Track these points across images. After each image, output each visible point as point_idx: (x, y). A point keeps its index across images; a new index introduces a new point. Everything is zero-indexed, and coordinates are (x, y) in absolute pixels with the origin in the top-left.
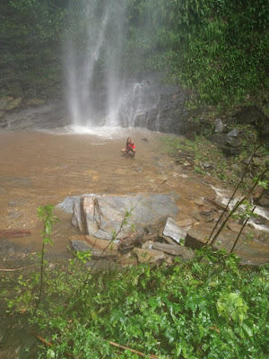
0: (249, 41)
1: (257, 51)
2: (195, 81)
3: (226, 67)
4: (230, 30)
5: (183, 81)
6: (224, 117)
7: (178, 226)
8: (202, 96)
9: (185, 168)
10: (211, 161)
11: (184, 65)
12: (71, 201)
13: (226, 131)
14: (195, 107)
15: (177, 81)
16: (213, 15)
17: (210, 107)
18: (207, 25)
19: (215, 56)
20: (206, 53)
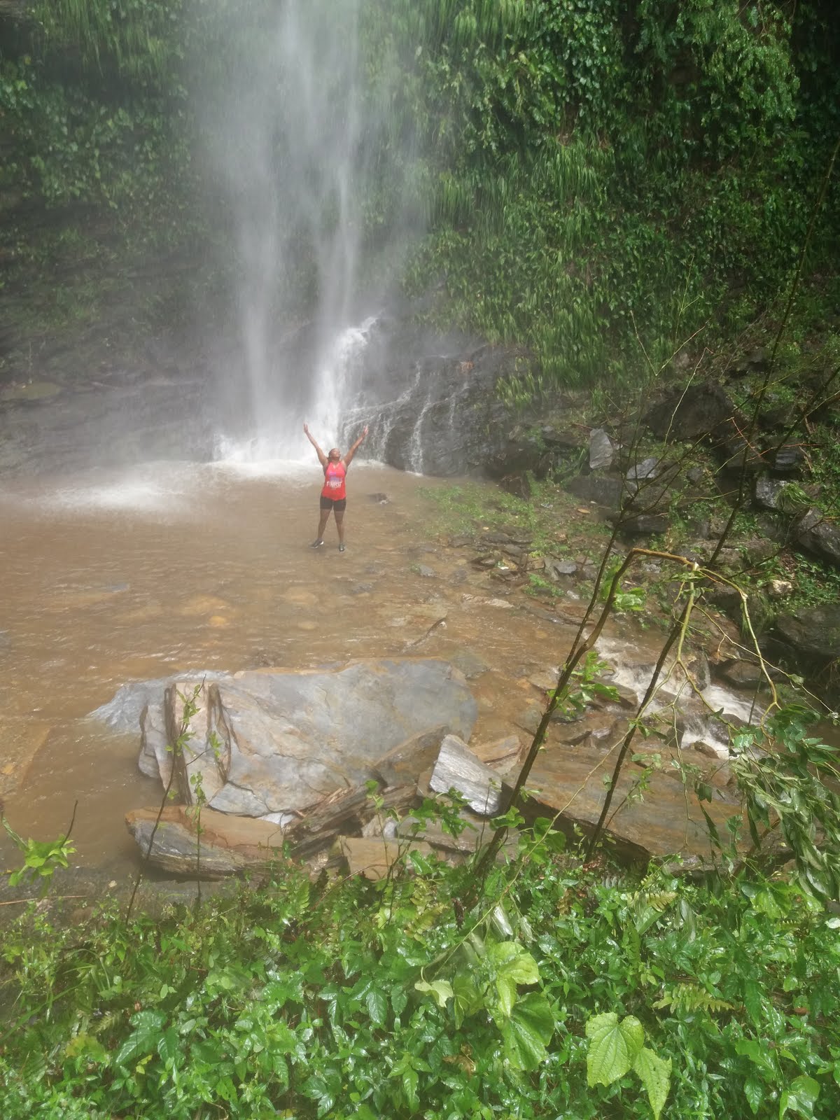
0: (677, 197)
1: (703, 225)
2: (524, 320)
3: (615, 274)
4: (620, 167)
5: (489, 320)
6: (614, 422)
7: (475, 759)
8: (547, 362)
9: (501, 579)
10: (581, 558)
11: (490, 272)
12: (136, 697)
13: (621, 466)
14: (527, 396)
15: (470, 319)
16: (569, 125)
17: (572, 394)
18: (552, 153)
19: (581, 243)
20: (553, 236)
